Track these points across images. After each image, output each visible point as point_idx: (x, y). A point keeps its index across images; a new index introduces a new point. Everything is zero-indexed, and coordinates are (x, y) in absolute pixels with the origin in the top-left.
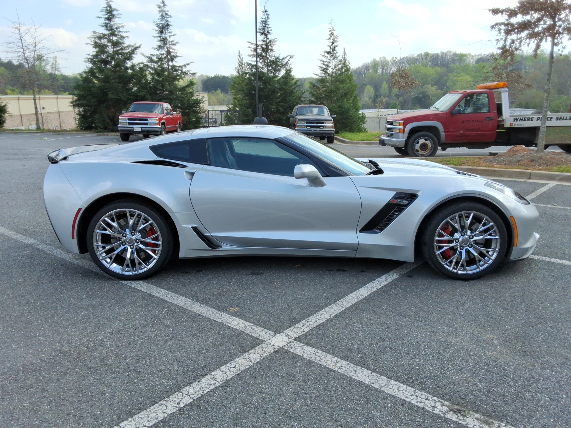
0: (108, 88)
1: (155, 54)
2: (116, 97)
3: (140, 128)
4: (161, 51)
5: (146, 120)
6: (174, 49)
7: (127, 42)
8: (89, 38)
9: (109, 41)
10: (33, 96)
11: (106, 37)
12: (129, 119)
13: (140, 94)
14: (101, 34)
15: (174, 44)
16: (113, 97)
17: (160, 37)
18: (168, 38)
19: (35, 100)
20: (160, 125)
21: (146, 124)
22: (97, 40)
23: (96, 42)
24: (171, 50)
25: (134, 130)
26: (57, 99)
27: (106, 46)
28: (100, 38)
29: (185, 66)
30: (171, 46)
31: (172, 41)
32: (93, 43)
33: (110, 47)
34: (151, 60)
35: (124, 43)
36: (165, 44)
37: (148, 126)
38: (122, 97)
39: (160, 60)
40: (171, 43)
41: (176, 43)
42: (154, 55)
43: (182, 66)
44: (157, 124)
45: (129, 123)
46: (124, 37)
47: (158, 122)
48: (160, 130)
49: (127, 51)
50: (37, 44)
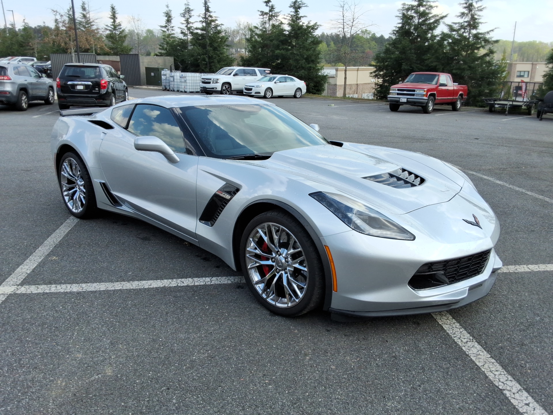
0: (403, 59)
1: (457, 22)
2: (409, 68)
3: (406, 99)
4: (465, 18)
5: (414, 91)
6: (479, 16)
7: (434, 12)
8: (399, 10)
9: (417, 12)
10: (344, 68)
11: (414, 8)
12: (398, 90)
13: (432, 64)
14: (410, 5)
15: (481, 10)
16: (406, 68)
17: (466, 3)
18: (474, 4)
19: (346, 71)
20: (426, 97)
21: (413, 95)
22: (405, 12)
23: (404, 14)
24: (476, 17)
25: (401, 101)
26: (358, 71)
27: (413, 17)
28: (408, 10)
29: (488, 33)
30: (476, 12)
31: (479, 7)
32: (401, 15)
33: (416, 18)
34: (452, 29)
35: (431, 13)
36: (470, 10)
37: (415, 97)
38: (415, 67)
39: (462, 27)
40: (477, 9)
41: (483, 8)
42: (455, 23)
43: (485, 33)
44: (424, 95)
45: (398, 94)
46: (431, 7)
47: (425, 93)
48: (426, 101)
49: (432, 21)
50: (354, 20)
